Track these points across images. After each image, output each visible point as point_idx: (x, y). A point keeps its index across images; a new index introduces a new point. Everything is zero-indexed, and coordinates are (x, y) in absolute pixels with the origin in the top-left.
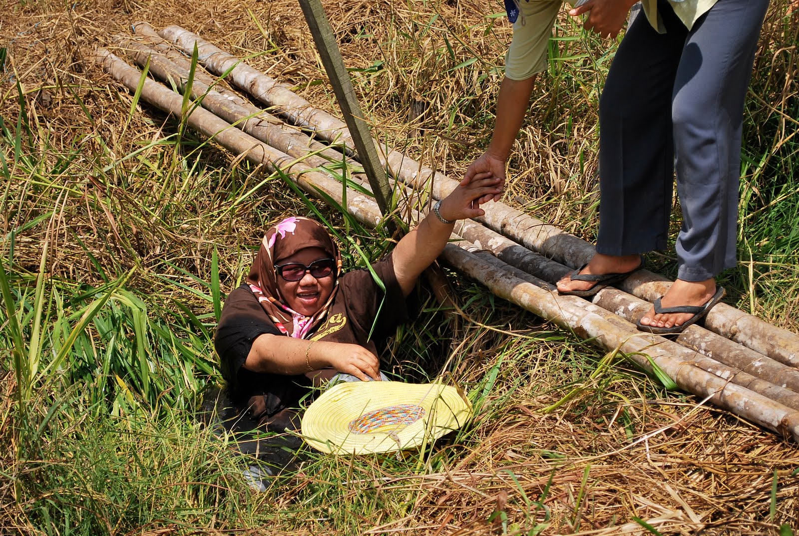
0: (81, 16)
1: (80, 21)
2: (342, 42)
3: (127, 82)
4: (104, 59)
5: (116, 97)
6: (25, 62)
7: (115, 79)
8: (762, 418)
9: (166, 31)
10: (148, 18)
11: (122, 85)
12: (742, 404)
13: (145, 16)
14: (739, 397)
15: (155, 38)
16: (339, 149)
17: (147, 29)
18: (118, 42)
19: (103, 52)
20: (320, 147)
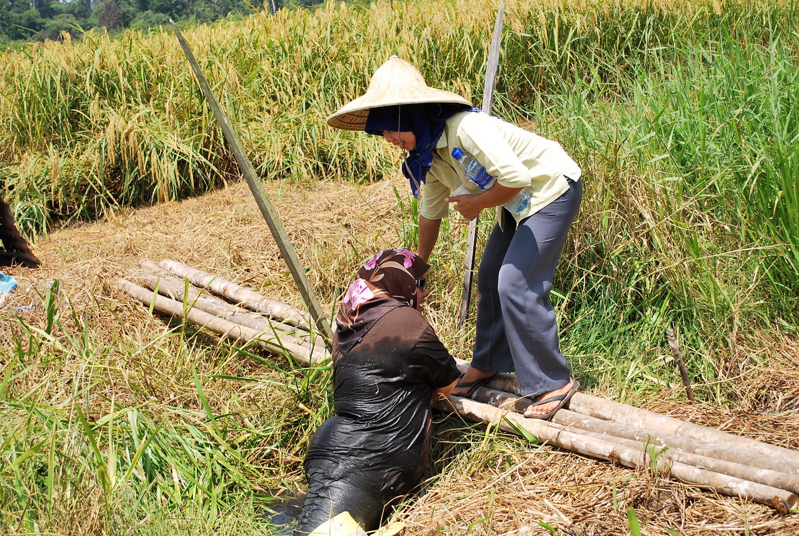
0: (104, 260)
1: (105, 263)
2: (279, 258)
3: (141, 298)
4: (124, 286)
5: (135, 308)
6: (71, 293)
7: (133, 298)
8: (598, 452)
9: (161, 264)
10: (149, 257)
11: (137, 301)
12: (584, 445)
13: (147, 256)
14: (581, 441)
15: (156, 268)
16: (289, 324)
17: (150, 264)
18: (131, 273)
19: (123, 281)
20: (275, 324)
